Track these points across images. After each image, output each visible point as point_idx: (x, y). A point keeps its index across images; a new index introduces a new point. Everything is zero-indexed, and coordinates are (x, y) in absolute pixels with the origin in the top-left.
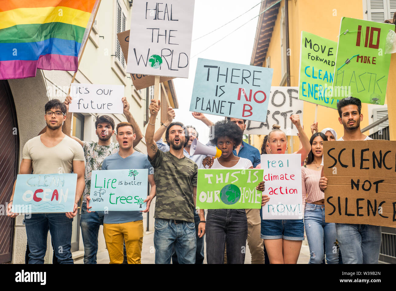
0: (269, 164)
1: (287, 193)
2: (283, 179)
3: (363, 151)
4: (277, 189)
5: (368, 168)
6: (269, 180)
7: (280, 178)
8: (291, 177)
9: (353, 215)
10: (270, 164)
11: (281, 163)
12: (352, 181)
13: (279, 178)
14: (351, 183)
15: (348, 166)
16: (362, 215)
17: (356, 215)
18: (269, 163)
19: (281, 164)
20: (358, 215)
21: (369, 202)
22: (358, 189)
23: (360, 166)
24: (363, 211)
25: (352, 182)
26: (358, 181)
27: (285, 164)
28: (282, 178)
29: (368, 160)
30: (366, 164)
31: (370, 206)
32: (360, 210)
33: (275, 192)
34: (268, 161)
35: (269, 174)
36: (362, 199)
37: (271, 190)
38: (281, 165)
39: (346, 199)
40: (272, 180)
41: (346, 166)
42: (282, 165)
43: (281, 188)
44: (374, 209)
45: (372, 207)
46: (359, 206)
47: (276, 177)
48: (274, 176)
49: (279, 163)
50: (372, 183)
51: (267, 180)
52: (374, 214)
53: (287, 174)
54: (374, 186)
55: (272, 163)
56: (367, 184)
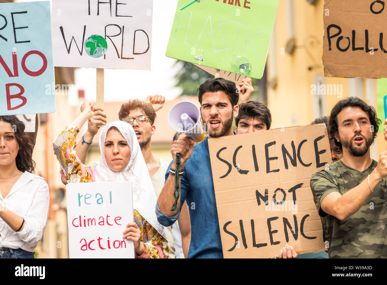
0: (81, 198)
1: (109, 248)
2: (104, 225)
3: (267, 146)
4: (94, 240)
5: (278, 170)
6: (81, 226)
8: (115, 220)
9: (265, 245)
10: (82, 199)
11: (100, 197)
12: (257, 191)
13: (97, 223)
14: (256, 197)
15: (248, 171)
16: (278, 243)
17: (269, 243)
18: (79, 197)
20: (272, 243)
21: (285, 221)
23: (265, 168)
24: (279, 236)
25: (258, 194)
26: (266, 192)
27: (106, 198)
28: (102, 223)
29: (276, 158)
30: (273, 165)
31: (287, 226)
32: (273, 235)
33: (90, 246)
34: (79, 194)
35: (80, 217)
36: (276, 218)
37: (83, 243)
38: (100, 201)
39: (252, 221)
40: (85, 226)
41: (245, 172)
42: (101, 200)
43: (99, 239)
44: (294, 229)
45: (290, 228)
46: (272, 230)
47: (92, 221)
48: (88, 219)
49: (96, 197)
50: (286, 191)
51: (78, 226)
52: (296, 237)
53: (109, 216)
54: (290, 195)
55: (85, 198)
56: (279, 193)
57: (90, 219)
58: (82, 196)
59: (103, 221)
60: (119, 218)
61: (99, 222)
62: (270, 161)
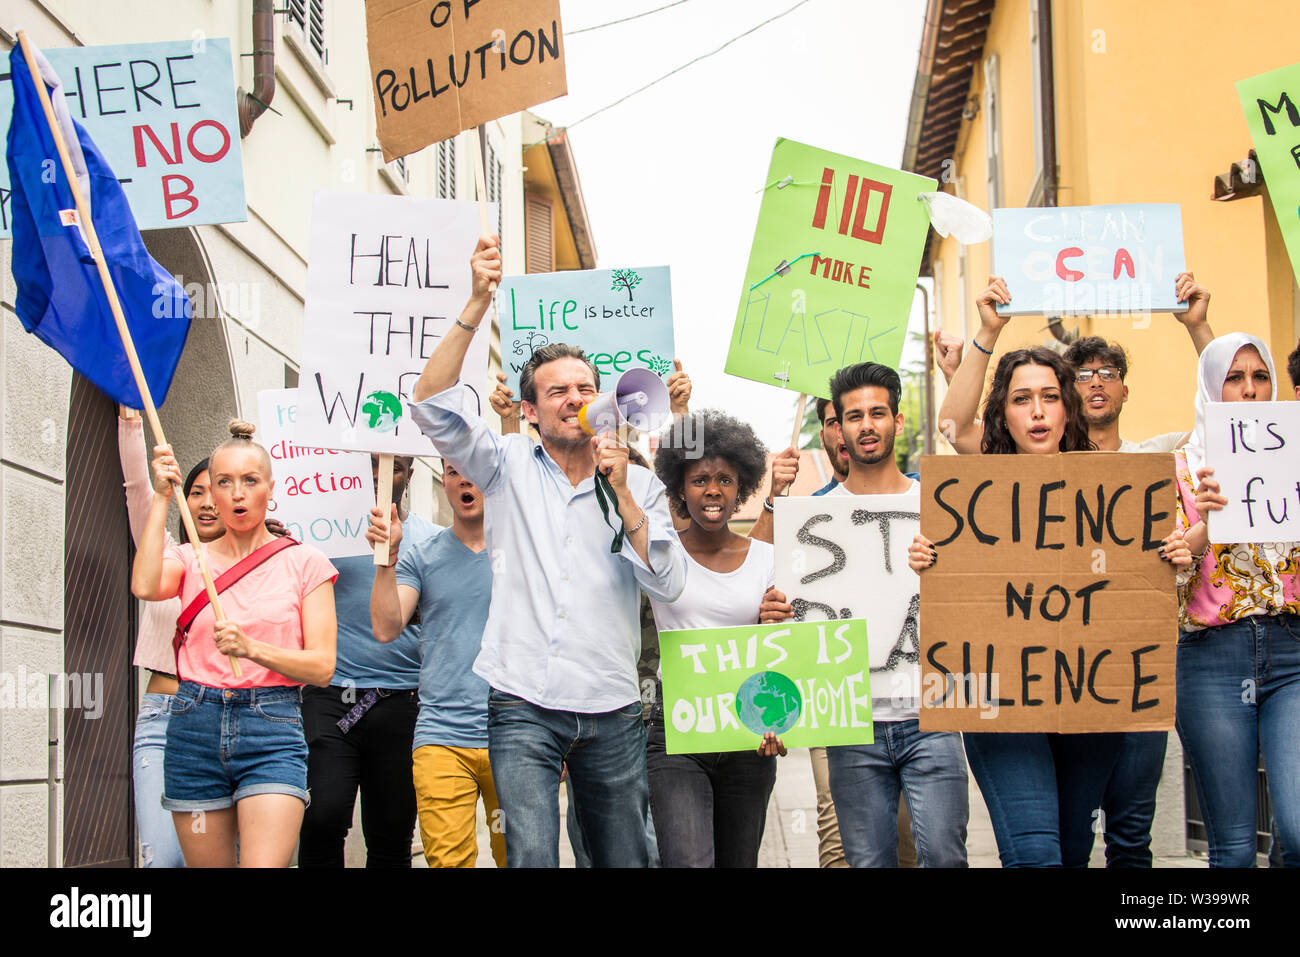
3: (1046, 489)
5: (1060, 546)
9: (1012, 703)
12: (1009, 586)
14: (1005, 597)
15: (998, 539)
16: (1037, 702)
17: (1019, 701)
20: (1026, 701)
21: (1060, 658)
22: (1027, 616)
23: (1034, 537)
24: (1041, 690)
25: (1011, 592)
26: (1029, 590)
29: (1061, 519)
30: (1054, 532)
31: (1062, 669)
32: (1031, 684)
36: (1040, 649)
39: (990, 649)
41: (991, 540)
44: (1075, 679)
45: (1069, 674)
46: (1029, 674)
50: (1072, 594)
52: (1076, 695)
54: (1077, 604)
56: (1057, 597)
62: (1048, 525)
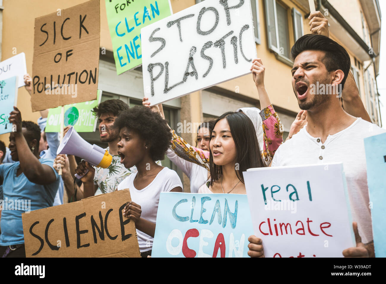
0: (266, 192)
2: (304, 234)
5: (88, 245)
6: (271, 234)
7: (297, 231)
8: (321, 228)
10: (268, 193)
11: (294, 191)
13: (294, 231)
18: (264, 190)
19: (293, 193)
27: (303, 192)
28: (301, 231)
30: (84, 239)
34: (262, 186)
35: (268, 220)
38: (294, 197)
40: (277, 235)
42: (295, 194)
47: (286, 227)
48: (280, 224)
49: (287, 190)
51: (267, 234)
53: (311, 221)
55: (272, 192)
57: (283, 224)
58: (267, 188)
59: (302, 228)
60: (327, 225)
61: (297, 229)
62: (81, 235)
